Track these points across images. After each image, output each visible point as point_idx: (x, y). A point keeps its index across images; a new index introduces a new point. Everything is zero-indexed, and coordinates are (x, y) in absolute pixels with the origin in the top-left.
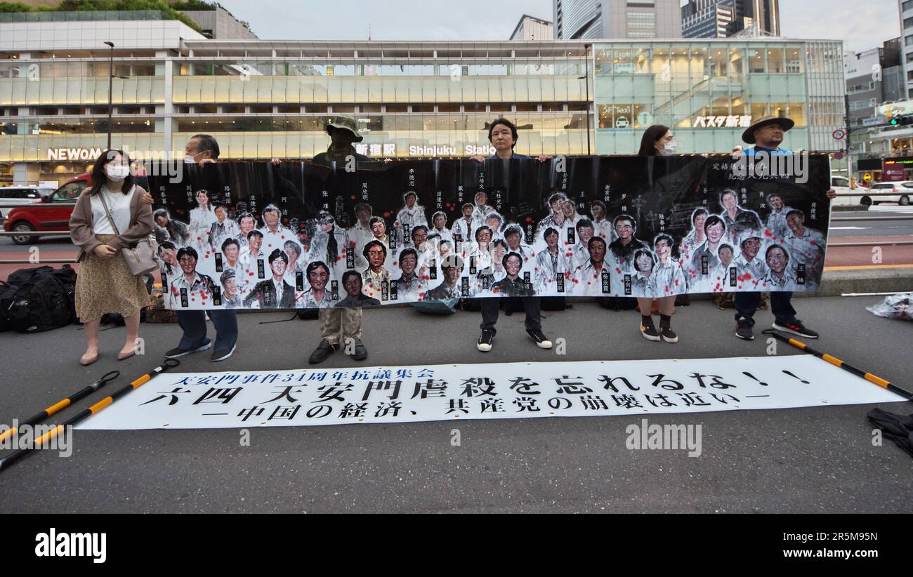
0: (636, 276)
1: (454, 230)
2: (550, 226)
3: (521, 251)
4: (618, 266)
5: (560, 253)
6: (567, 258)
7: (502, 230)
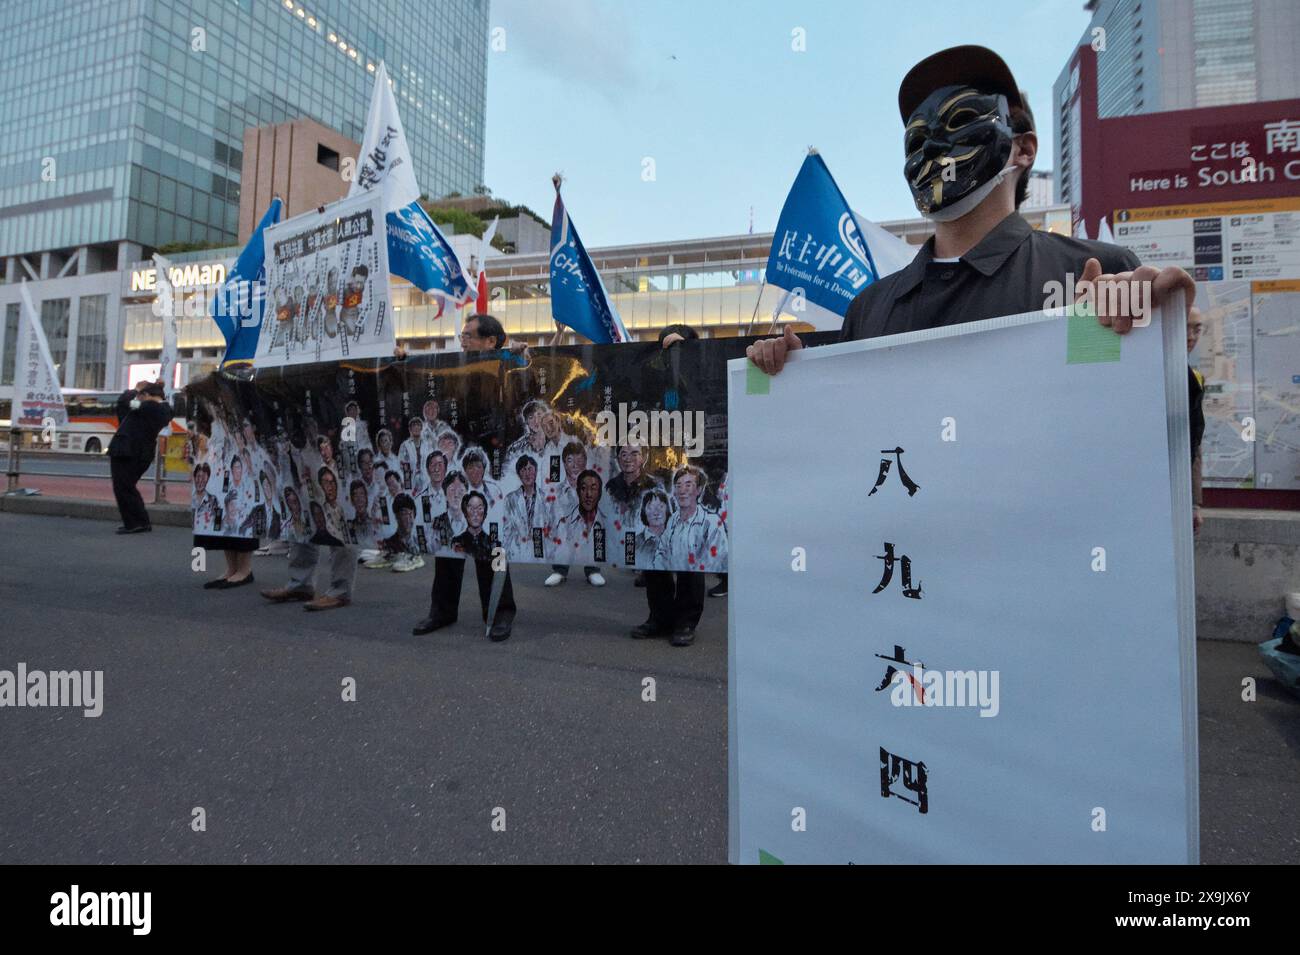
0: (643, 535)
1: (401, 456)
2: (525, 453)
3: (485, 489)
4: (618, 517)
5: (538, 495)
6: (548, 505)
7: (459, 458)
